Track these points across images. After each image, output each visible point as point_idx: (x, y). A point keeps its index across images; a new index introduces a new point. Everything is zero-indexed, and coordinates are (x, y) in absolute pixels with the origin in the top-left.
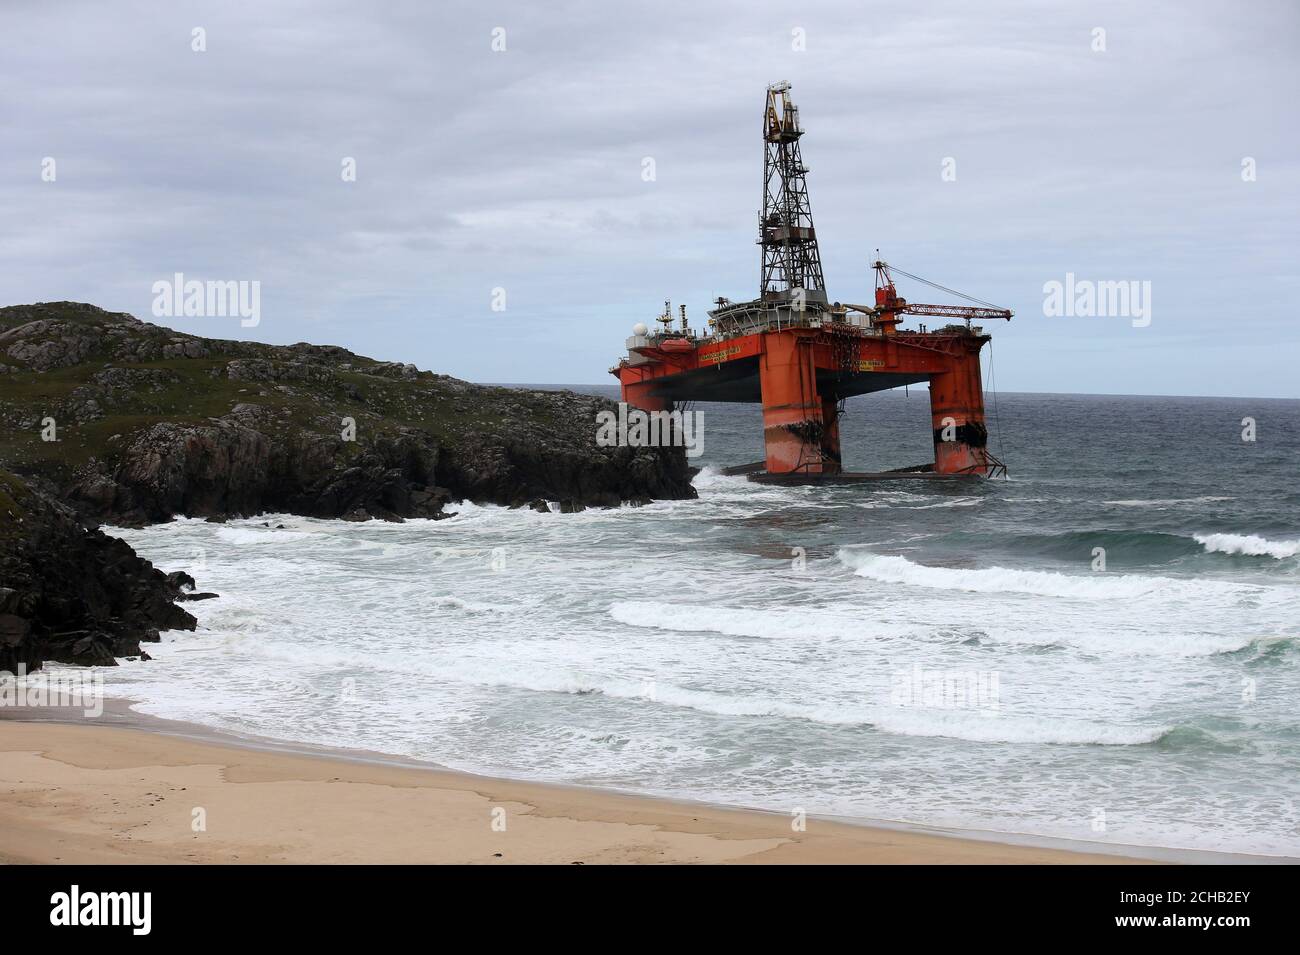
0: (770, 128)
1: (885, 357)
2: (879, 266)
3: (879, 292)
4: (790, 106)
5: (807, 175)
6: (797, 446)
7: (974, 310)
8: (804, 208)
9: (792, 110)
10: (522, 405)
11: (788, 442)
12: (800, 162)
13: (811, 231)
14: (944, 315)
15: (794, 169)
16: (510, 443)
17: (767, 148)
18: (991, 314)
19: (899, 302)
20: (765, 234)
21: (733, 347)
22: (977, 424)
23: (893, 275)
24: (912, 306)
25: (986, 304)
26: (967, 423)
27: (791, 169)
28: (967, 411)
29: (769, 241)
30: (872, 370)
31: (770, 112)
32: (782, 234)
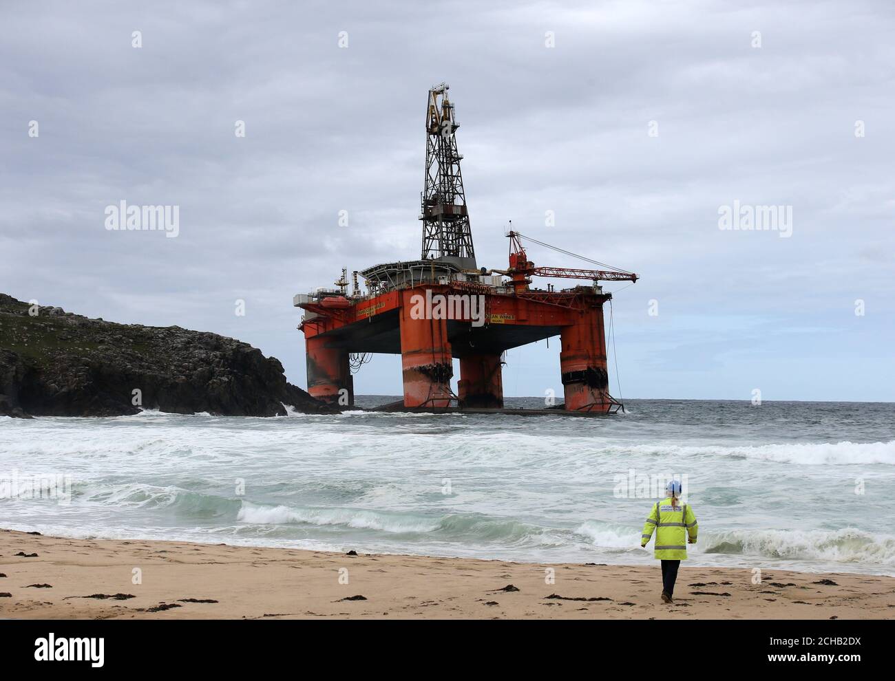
0: (432, 122)
1: (516, 311)
2: (512, 235)
3: (512, 257)
4: (448, 104)
5: (461, 161)
6: (427, 384)
7: (601, 273)
8: (459, 189)
9: (450, 108)
10: (124, 336)
11: (420, 382)
12: (456, 150)
13: (464, 208)
14: (573, 277)
15: (451, 157)
16: (97, 365)
17: (429, 140)
18: (617, 277)
19: (528, 265)
20: (426, 211)
21: (380, 303)
22: (598, 369)
23: (524, 243)
24: (541, 268)
25: (613, 268)
26: (589, 368)
27: (449, 156)
28: (589, 357)
29: (428, 218)
30: (503, 323)
31: (431, 110)
32: (438, 211)
